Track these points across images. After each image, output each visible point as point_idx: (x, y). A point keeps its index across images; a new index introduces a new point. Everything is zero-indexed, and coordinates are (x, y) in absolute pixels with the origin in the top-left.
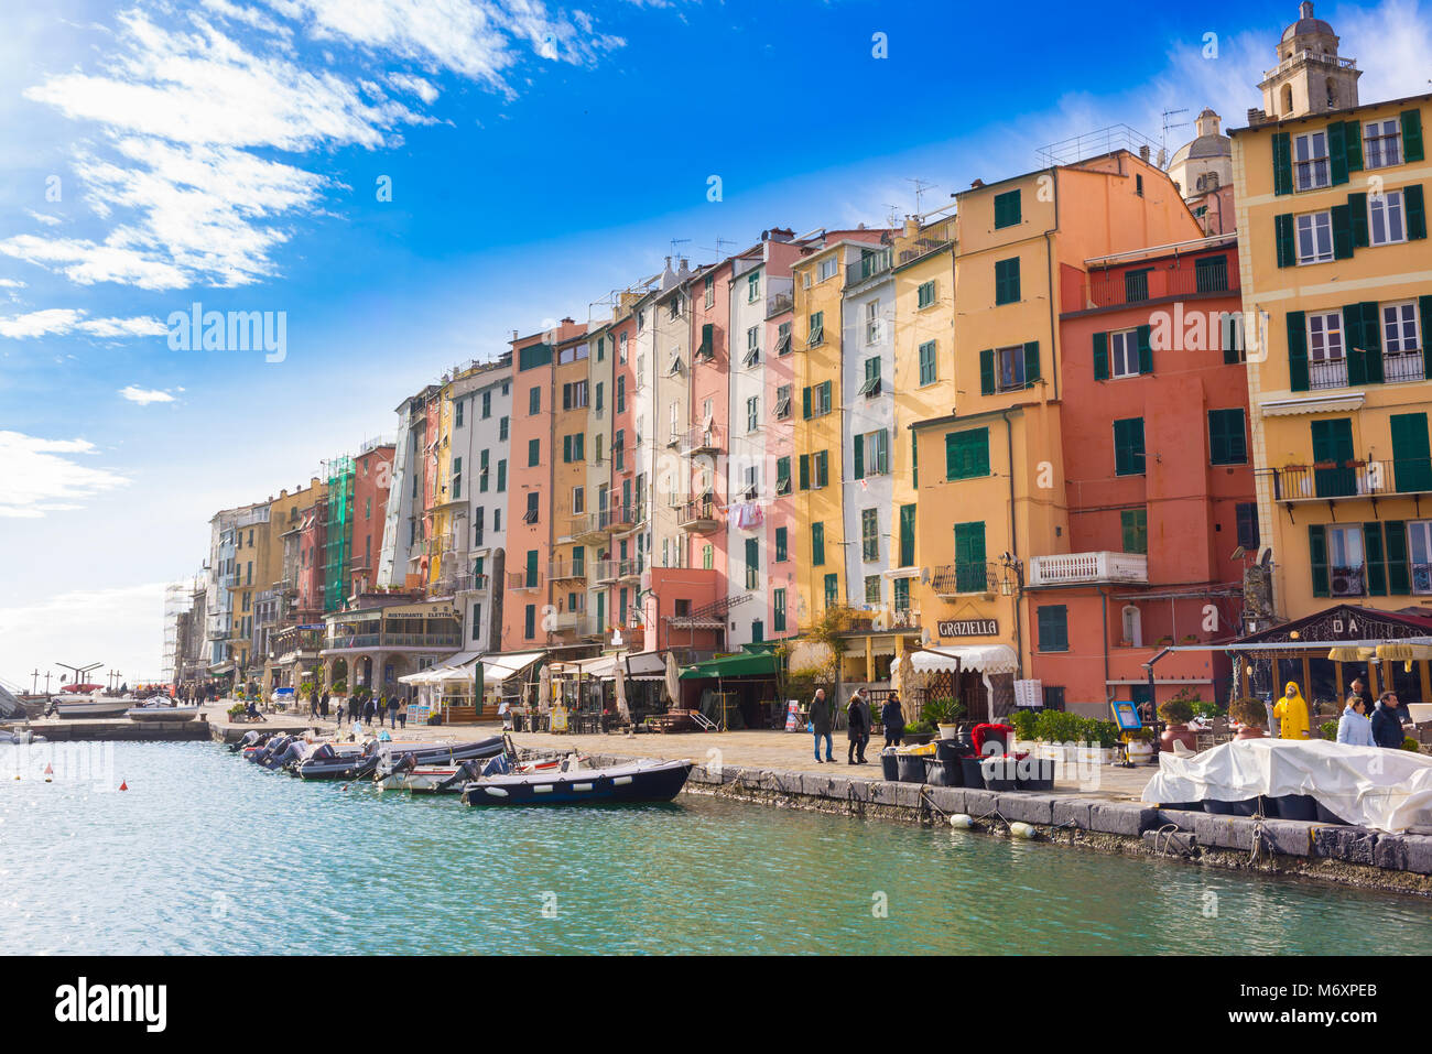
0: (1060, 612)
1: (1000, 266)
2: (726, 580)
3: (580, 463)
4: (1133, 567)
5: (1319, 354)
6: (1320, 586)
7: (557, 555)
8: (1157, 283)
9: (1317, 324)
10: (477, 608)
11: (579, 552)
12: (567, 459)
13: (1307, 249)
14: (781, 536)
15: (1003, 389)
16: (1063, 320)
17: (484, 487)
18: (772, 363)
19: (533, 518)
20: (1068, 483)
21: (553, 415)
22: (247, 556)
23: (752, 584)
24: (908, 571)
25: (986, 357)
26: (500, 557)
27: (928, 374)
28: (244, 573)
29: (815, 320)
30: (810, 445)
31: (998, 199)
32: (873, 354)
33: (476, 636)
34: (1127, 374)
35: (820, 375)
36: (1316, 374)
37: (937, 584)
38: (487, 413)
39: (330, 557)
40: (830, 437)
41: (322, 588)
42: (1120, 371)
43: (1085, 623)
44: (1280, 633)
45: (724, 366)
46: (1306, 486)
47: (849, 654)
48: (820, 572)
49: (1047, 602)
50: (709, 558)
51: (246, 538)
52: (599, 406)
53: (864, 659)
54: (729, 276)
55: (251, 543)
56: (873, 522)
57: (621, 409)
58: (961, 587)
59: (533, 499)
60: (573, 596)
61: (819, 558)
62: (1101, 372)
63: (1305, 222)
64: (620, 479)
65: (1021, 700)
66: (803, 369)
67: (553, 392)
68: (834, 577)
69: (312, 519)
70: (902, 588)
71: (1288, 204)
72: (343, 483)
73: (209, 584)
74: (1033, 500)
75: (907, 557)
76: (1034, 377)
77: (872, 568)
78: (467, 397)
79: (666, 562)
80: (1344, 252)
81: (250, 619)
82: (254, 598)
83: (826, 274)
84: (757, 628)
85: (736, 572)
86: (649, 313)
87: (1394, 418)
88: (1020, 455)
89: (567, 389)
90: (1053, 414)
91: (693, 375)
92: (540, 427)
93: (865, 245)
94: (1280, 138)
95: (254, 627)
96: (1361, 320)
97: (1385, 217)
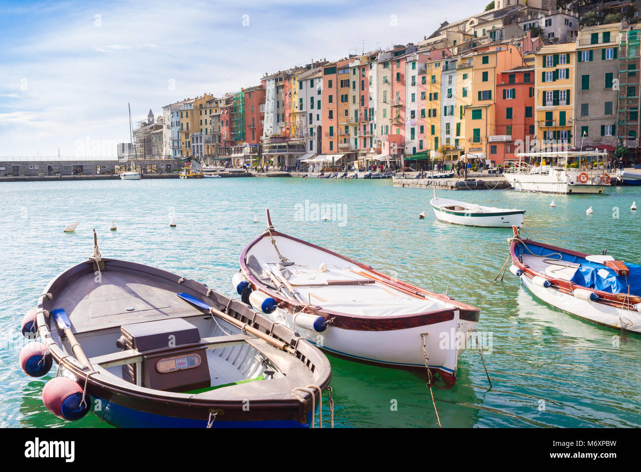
0: (495, 147)
1: (483, 73)
2: (404, 137)
3: (347, 103)
4: (508, 138)
5: (548, 99)
7: (339, 129)
8: (517, 80)
9: (548, 93)
10: (311, 142)
11: (347, 127)
12: (342, 101)
13: (548, 79)
14: (422, 128)
15: (483, 100)
16: (497, 86)
17: (312, 107)
18: (419, 85)
19: (331, 117)
20: (496, 120)
21: (337, 88)
22: (185, 121)
23: (413, 138)
24: (458, 137)
25: (480, 93)
26: (320, 128)
27: (465, 93)
28: (185, 126)
29: (433, 77)
30: (431, 107)
31: (483, 57)
32: (450, 87)
33: (311, 149)
34: (509, 98)
35: (434, 91)
36: (547, 103)
37: (470, 141)
38: (312, 86)
39: (235, 123)
40: (434, 105)
41: (232, 133)
42: (508, 97)
43: (500, 149)
45: (404, 84)
46: (544, 124)
47: (447, 155)
48: (434, 136)
49: (492, 145)
50: (398, 131)
51: (184, 114)
52: (354, 87)
53: (450, 156)
54: (405, 61)
55: (187, 116)
56: (449, 126)
57: (363, 89)
58: (475, 141)
59: (331, 112)
60: (345, 139)
61: (433, 133)
62: (504, 97)
63: (548, 73)
64: (363, 108)
66: (429, 89)
67: (337, 82)
68: (437, 138)
69: (226, 111)
70: (457, 141)
71: (545, 70)
72: (241, 100)
73: (165, 130)
74: (490, 124)
75: (458, 134)
76: (490, 98)
77: (448, 136)
78: (304, 80)
79: (382, 132)
80: (554, 80)
81: (189, 142)
82: (190, 135)
83: (436, 66)
84: (414, 149)
85: (407, 135)
86: (375, 65)
87: (560, 112)
88: (488, 115)
89: (342, 81)
90: (494, 106)
91: (392, 85)
92: (332, 92)
93: (447, 60)
94: (544, 56)
95: (192, 145)
96: (556, 93)
97: (562, 73)
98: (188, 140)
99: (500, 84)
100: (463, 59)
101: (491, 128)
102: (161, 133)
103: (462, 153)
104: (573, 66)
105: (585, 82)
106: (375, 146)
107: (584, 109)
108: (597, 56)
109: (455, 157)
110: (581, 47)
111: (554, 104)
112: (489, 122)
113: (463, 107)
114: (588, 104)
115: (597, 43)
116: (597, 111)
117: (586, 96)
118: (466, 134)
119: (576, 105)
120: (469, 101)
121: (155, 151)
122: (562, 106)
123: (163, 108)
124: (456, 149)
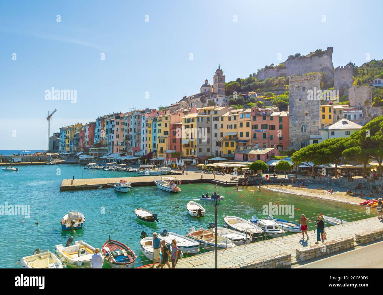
0: (168, 155)
1: (166, 124)
2: (141, 148)
3: (124, 132)
4: (174, 151)
10: (110, 148)
12: (122, 131)
14: (146, 145)
15: (165, 135)
16: (170, 129)
17: (111, 133)
18: (145, 127)
20: (170, 144)
23: (143, 149)
25: (164, 132)
26: (113, 142)
27: (160, 132)
31: (166, 117)
32: (155, 129)
33: (110, 151)
34: (174, 135)
35: (150, 129)
37: (159, 152)
38: (111, 124)
40: (150, 135)
43: (170, 156)
50: (139, 146)
51: (68, 132)
52: (126, 125)
54: (141, 116)
57: (129, 127)
58: (161, 152)
61: (150, 147)
64: (128, 135)
67: (120, 123)
69: (81, 132)
71: (185, 124)
73: (60, 138)
75: (157, 148)
78: (108, 121)
79: (134, 145)
82: (70, 141)
83: (151, 119)
84: (144, 153)
86: (132, 117)
87: (191, 142)
88: (167, 141)
90: (169, 138)
91: (137, 126)
92: (118, 127)
93: (154, 117)
94: (185, 119)
95: (70, 145)
100: (160, 117)
101: (168, 147)
104: (195, 123)
107: (200, 141)
108: (204, 120)
110: (198, 116)
112: (166, 145)
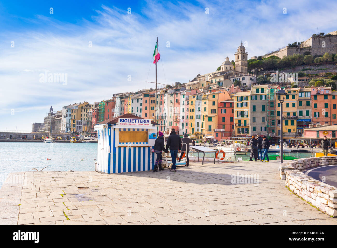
1: (213, 102)
3: (153, 110)
4: (224, 130)
5: (239, 115)
6: (238, 133)
8: (227, 106)
9: (239, 112)
12: (152, 110)
13: (239, 106)
14: (187, 124)
15: (213, 113)
17: (137, 111)
18: (186, 105)
19: (146, 116)
20: (218, 122)
21: (149, 104)
22: (73, 114)
23: (183, 128)
25: (211, 110)
27: (205, 110)
28: (73, 117)
29: (192, 102)
31: (213, 95)
32: (199, 107)
35: (192, 108)
36: (239, 116)
37: (207, 130)
38: (138, 102)
39: (99, 117)
40: (192, 114)
41: (98, 121)
42: (223, 113)
43: (220, 135)
44: (235, 137)
45: (179, 104)
46: (238, 125)
47: (197, 136)
48: (192, 128)
49: (217, 133)
50: (176, 124)
51: (74, 111)
52: (157, 104)
53: (199, 137)
54: (180, 94)
55: (75, 112)
56: (198, 124)
57: (161, 105)
58: (209, 131)
59: (146, 114)
61: (192, 126)
62: (222, 113)
63: (239, 104)
64: (161, 113)
65: (214, 141)
66: (190, 107)
67: (149, 101)
68: (193, 128)
69: (95, 111)
70: (202, 130)
71: (238, 102)
72: (103, 106)
73: (62, 118)
74: (216, 124)
75: (202, 127)
76: (216, 113)
77: (198, 128)
78: (134, 99)
79: (169, 124)
80: (242, 107)
81: (75, 125)
82: (76, 121)
83: (193, 98)
84: (183, 133)
85: (180, 127)
86: (167, 95)
87: (244, 120)
88: (215, 120)
89: (152, 101)
90: (217, 116)
91: (174, 104)
92: (147, 105)
93: (198, 95)
94: (237, 97)
95: (76, 126)
96: (242, 112)
97: (245, 105)
98: (74, 124)
99: (220, 107)
100: (205, 95)
101: (216, 126)
102: (61, 119)
103: (204, 136)
104: (249, 101)
105: (254, 108)
106: (166, 130)
107: (254, 119)
108: (259, 98)
109: (201, 137)
110: (252, 94)
111: (242, 117)
112: (215, 123)
113: (205, 116)
114: (255, 118)
115: (259, 93)
116: (259, 121)
117: (254, 114)
118: (205, 128)
119: (251, 118)
120: (207, 113)
121: (56, 128)
122: (245, 118)
123: (63, 107)
124: (201, 134)
